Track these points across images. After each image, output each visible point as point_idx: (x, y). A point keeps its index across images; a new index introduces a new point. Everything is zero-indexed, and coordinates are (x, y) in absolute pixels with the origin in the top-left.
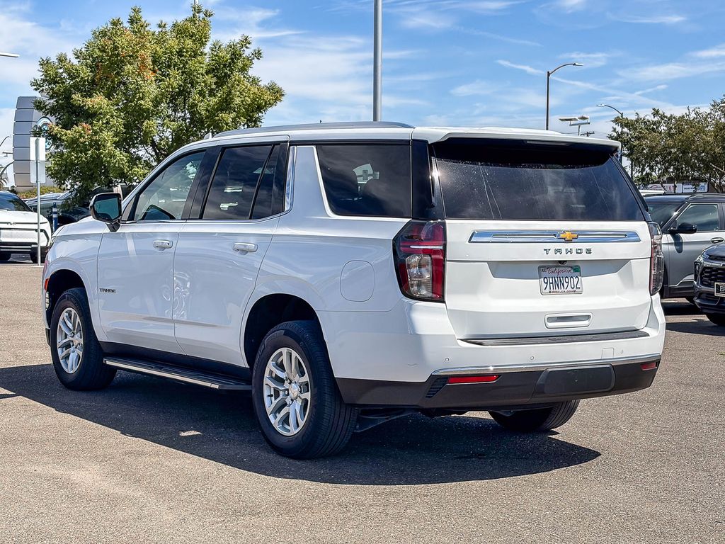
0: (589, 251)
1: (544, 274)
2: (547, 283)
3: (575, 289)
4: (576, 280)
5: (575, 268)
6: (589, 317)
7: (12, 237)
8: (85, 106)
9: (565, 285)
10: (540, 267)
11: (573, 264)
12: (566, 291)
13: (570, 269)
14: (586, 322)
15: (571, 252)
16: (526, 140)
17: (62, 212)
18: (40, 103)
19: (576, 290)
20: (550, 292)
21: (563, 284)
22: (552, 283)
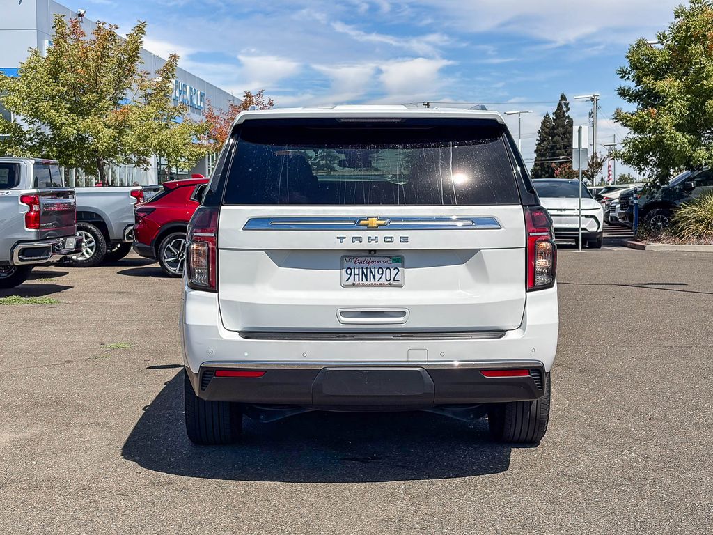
0: (405, 240)
1: (347, 264)
2: (350, 274)
3: (392, 281)
4: (394, 272)
5: (397, 259)
6: (403, 314)
7: (560, 223)
8: (654, 88)
9: (378, 276)
10: (343, 257)
11: (392, 255)
12: (377, 283)
13: (388, 259)
14: (401, 319)
15: (376, 240)
16: (340, 119)
17: (662, 197)
18: (624, 90)
19: (393, 283)
20: (354, 284)
21: (374, 276)
22: (358, 274)
